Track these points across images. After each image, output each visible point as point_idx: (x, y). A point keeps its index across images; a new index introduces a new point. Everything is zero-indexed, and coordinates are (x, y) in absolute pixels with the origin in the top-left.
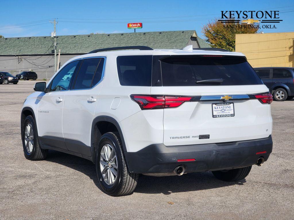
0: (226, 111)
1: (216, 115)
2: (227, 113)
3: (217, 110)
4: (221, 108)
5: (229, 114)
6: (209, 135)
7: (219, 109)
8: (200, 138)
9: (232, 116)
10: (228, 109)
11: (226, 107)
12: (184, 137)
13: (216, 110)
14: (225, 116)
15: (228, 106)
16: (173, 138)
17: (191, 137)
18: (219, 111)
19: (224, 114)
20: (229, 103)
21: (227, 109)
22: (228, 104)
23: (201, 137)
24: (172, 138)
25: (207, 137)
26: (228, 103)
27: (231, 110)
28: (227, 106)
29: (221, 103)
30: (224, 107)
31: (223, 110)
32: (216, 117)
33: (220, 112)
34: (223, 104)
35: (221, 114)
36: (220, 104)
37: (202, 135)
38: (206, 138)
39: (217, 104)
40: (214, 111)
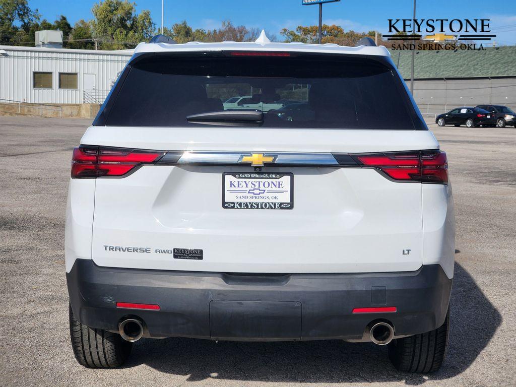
0: (266, 194)
1: (234, 203)
2: (268, 198)
3: (237, 189)
4: (250, 185)
5: (274, 201)
6: (201, 251)
7: (244, 188)
8: (175, 257)
9: (282, 208)
10: (274, 189)
11: (266, 185)
12: (135, 250)
13: (233, 188)
14: (262, 208)
15: (274, 181)
16: (111, 249)
17: (152, 251)
18: (244, 191)
19: (260, 201)
20: (276, 174)
21: (270, 189)
22: (274, 176)
23: (179, 254)
24: (108, 248)
25: (197, 255)
26: (272, 173)
27: (282, 192)
28: (270, 180)
29: (250, 173)
30: (262, 184)
31: (257, 192)
32: (233, 207)
33: (247, 194)
34: (257, 176)
35: (248, 200)
36: (249, 176)
37: (181, 250)
38: (194, 258)
39: (239, 173)
40: (226, 192)
